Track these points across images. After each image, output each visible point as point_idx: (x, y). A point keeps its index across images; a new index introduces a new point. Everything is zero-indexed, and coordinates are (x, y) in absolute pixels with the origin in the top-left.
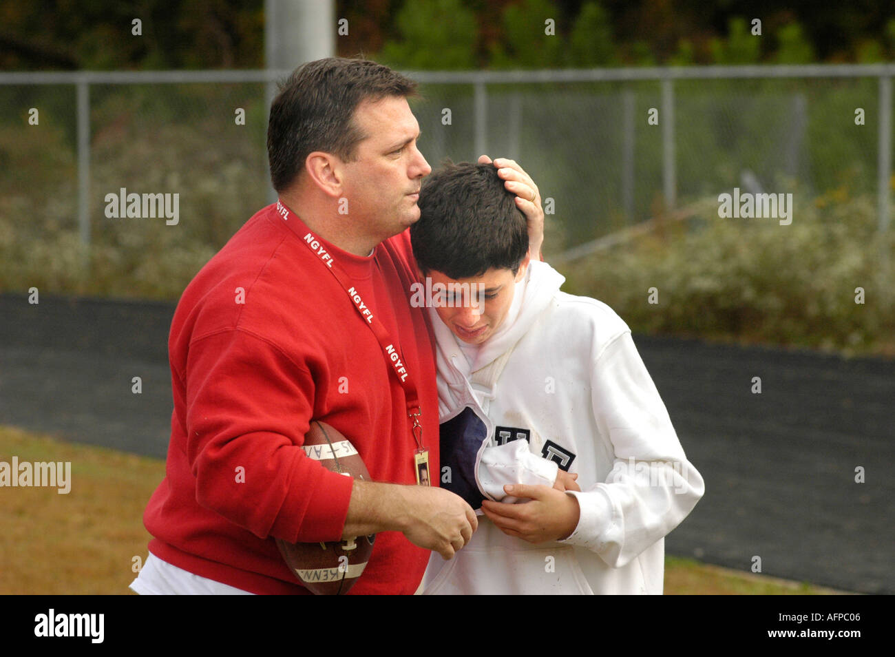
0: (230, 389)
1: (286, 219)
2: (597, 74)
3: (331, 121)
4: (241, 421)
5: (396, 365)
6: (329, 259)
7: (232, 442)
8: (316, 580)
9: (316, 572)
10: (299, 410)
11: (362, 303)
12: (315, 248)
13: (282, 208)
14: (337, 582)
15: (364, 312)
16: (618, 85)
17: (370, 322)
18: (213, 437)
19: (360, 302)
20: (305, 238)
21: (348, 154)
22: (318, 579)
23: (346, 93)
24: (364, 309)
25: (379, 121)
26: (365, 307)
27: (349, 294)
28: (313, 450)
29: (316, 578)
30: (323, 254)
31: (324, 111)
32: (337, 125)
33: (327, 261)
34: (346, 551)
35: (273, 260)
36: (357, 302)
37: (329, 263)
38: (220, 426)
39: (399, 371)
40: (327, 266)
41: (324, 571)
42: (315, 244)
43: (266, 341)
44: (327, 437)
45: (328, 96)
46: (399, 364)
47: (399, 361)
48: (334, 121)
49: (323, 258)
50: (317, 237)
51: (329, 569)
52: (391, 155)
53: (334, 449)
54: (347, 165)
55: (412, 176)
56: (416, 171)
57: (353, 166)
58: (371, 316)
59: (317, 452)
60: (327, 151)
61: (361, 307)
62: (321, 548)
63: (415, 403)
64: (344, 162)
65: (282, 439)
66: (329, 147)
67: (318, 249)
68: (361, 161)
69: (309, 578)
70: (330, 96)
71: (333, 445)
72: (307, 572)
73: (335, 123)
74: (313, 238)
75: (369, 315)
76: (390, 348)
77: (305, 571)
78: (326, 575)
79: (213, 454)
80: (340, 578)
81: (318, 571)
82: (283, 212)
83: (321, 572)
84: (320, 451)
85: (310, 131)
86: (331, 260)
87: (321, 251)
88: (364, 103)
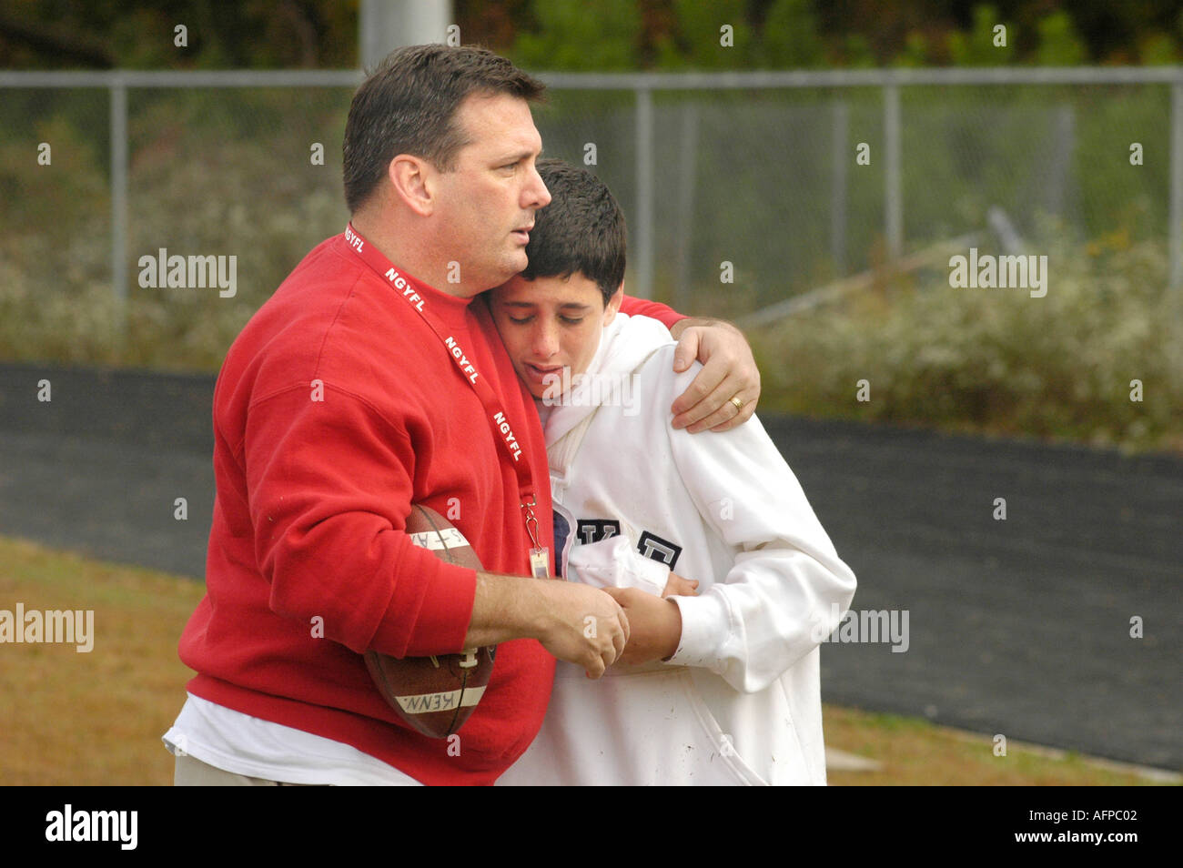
0: (311, 459)
1: (360, 251)
2: (799, 78)
3: (428, 116)
4: (329, 499)
5: (508, 439)
6: (419, 301)
7: (321, 525)
8: (424, 710)
9: (425, 699)
10: (399, 486)
11: (464, 358)
12: (401, 287)
13: (354, 237)
14: (451, 711)
15: (467, 370)
16: (826, 92)
17: (474, 382)
18: (295, 519)
19: (461, 356)
20: (387, 275)
21: (445, 161)
22: (427, 707)
23: (451, 82)
24: (466, 366)
25: (489, 123)
26: (467, 362)
27: (446, 346)
28: (416, 538)
29: (424, 706)
30: (411, 295)
31: (419, 101)
32: (435, 122)
33: (417, 303)
34: (464, 668)
35: (351, 298)
36: (457, 356)
37: (419, 307)
38: (302, 506)
39: (512, 446)
40: (416, 310)
41: (436, 697)
42: (401, 282)
43: (357, 398)
44: (432, 523)
45: (427, 84)
46: (510, 438)
47: (511, 433)
48: (431, 115)
49: (411, 299)
50: (402, 274)
51: (442, 694)
52: (501, 170)
53: (444, 538)
54: (443, 175)
55: (525, 204)
56: (531, 197)
57: (450, 178)
58: (476, 375)
59: (422, 541)
60: (419, 154)
61: (462, 363)
62: (433, 665)
63: (529, 490)
64: (440, 172)
65: (384, 522)
66: (422, 151)
67: (405, 288)
68: (461, 172)
69: (415, 707)
70: (430, 84)
71: (440, 532)
72: (412, 699)
73: (432, 118)
74: (397, 274)
75: (473, 373)
76: (499, 417)
77: (409, 698)
78: (438, 702)
79: (295, 541)
80: (456, 706)
81: (428, 696)
82: (356, 243)
83: (432, 697)
84: (426, 541)
85: (399, 126)
86: (422, 303)
87: (408, 291)
88: (473, 99)
